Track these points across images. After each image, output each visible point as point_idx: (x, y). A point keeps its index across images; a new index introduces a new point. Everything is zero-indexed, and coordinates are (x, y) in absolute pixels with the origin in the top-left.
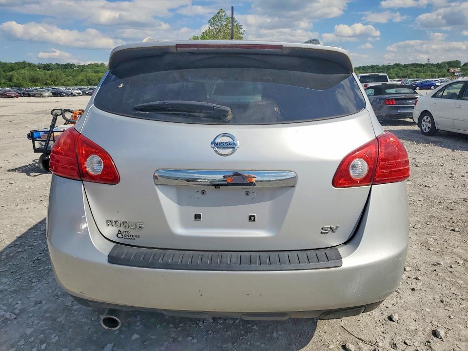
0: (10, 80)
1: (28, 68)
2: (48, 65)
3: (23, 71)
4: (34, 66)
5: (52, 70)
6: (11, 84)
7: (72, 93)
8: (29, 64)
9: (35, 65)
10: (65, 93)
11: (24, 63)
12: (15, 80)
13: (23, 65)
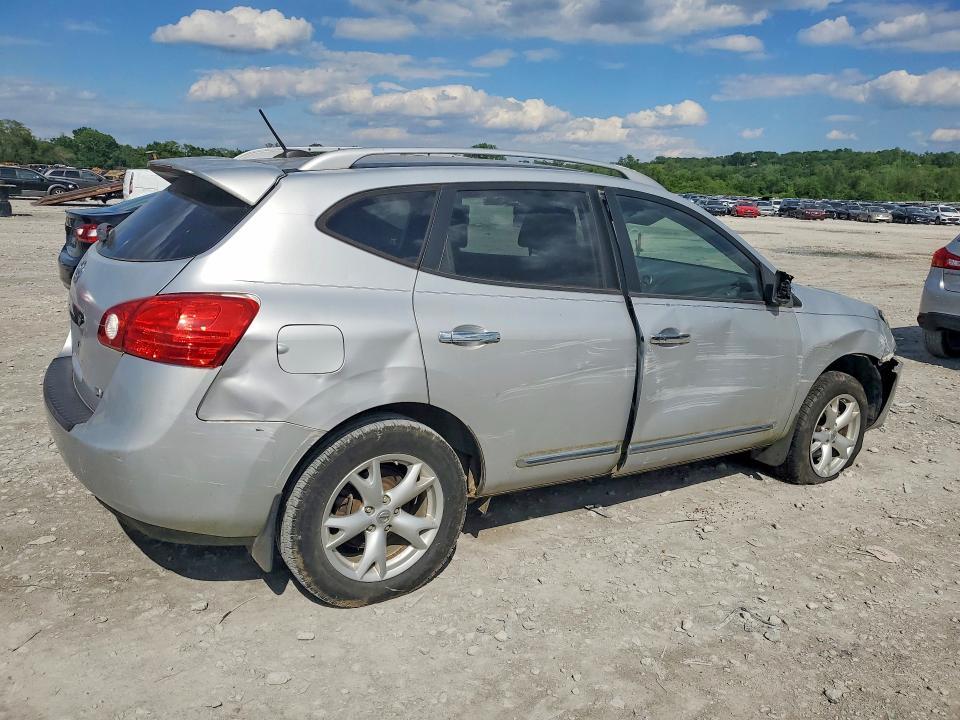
0: (854, 186)
1: (899, 161)
2: (944, 156)
3: (887, 169)
4: (914, 157)
5: (949, 165)
6: (853, 193)
7: (938, 217)
8: (905, 155)
9: (916, 155)
10: (922, 216)
11: (895, 152)
12: (863, 185)
13: (891, 156)
